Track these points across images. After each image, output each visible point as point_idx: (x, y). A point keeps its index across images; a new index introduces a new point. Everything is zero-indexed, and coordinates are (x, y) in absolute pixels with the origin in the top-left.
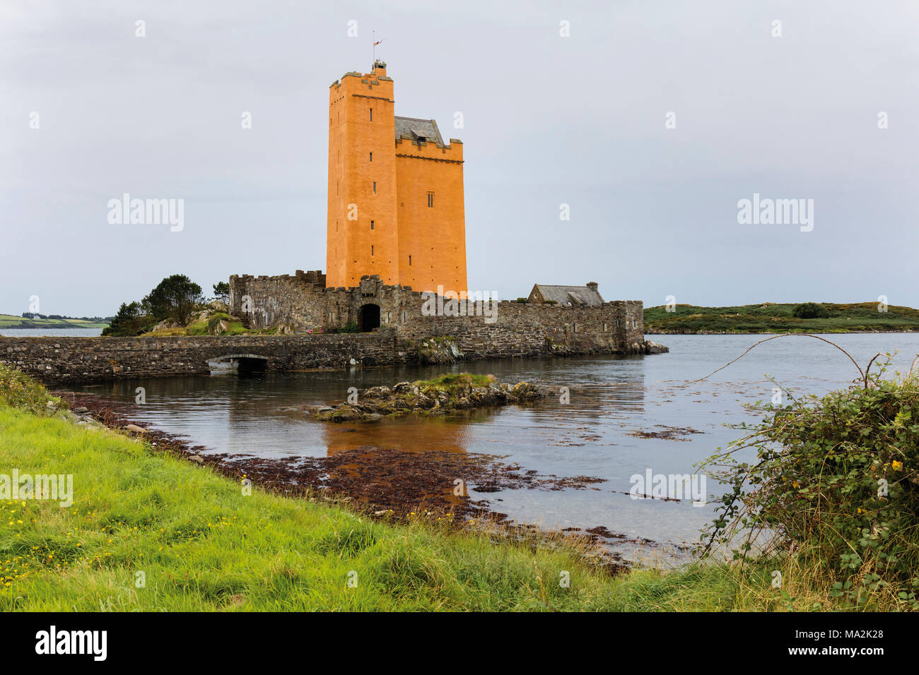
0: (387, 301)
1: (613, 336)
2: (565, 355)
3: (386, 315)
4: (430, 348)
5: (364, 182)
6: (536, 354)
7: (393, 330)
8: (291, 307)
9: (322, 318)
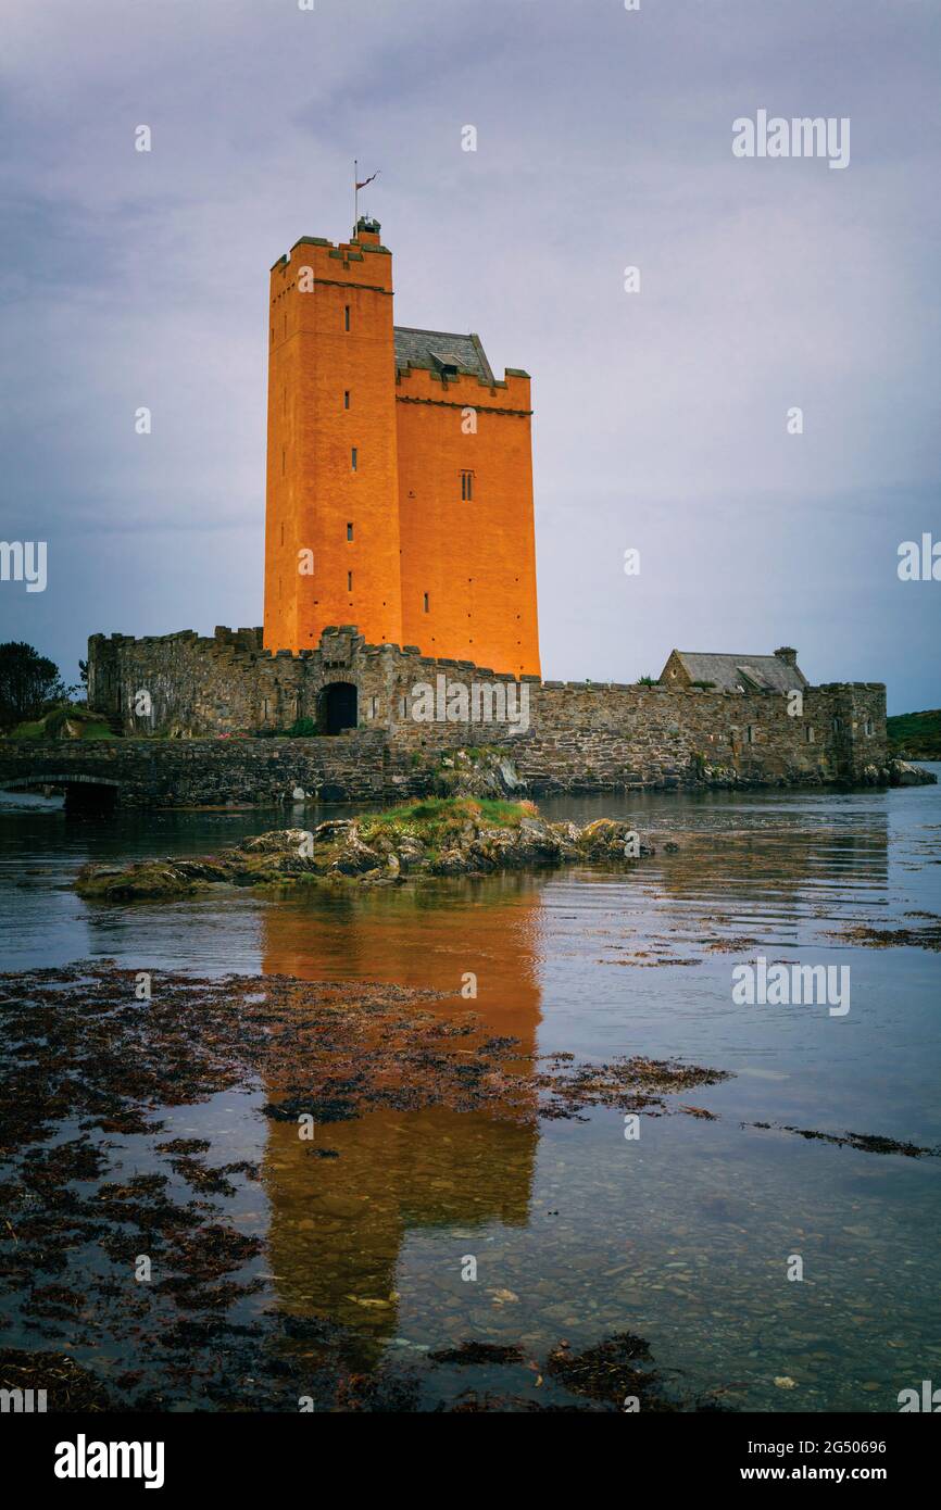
0: (372, 675)
1: (826, 752)
2: (730, 787)
3: (368, 703)
4: (457, 768)
5: (333, 448)
6: (671, 784)
7: (381, 732)
8: (194, 693)
9: (249, 712)
